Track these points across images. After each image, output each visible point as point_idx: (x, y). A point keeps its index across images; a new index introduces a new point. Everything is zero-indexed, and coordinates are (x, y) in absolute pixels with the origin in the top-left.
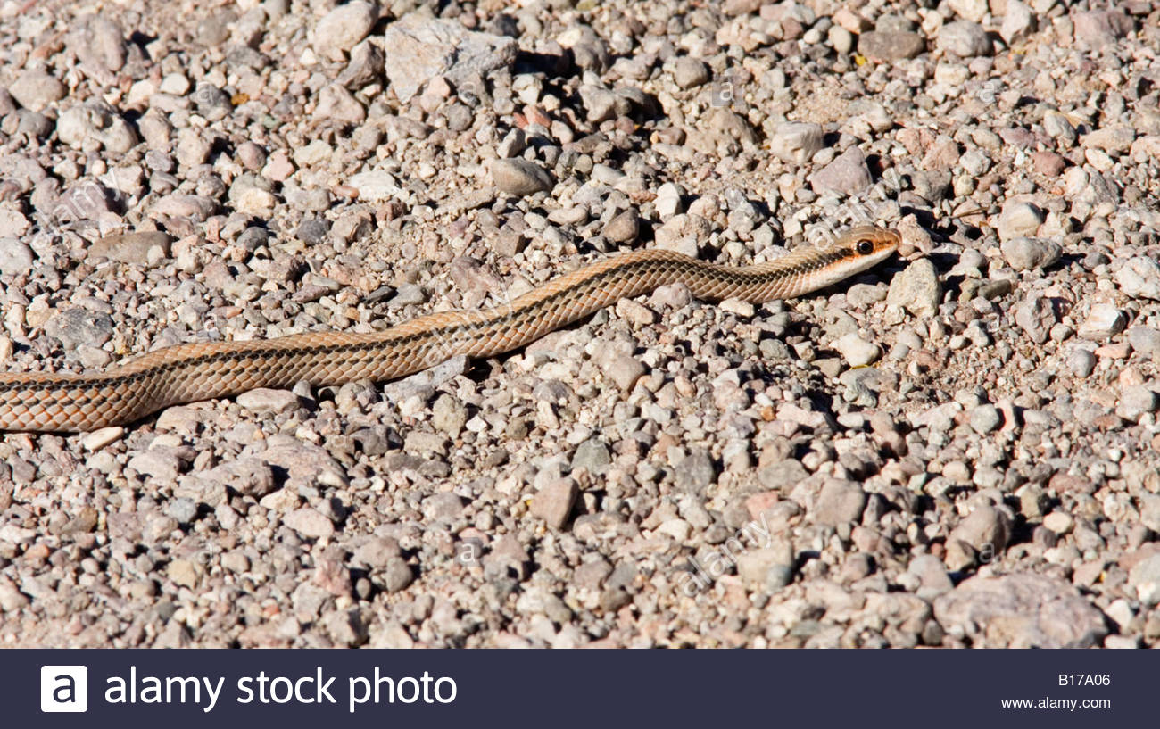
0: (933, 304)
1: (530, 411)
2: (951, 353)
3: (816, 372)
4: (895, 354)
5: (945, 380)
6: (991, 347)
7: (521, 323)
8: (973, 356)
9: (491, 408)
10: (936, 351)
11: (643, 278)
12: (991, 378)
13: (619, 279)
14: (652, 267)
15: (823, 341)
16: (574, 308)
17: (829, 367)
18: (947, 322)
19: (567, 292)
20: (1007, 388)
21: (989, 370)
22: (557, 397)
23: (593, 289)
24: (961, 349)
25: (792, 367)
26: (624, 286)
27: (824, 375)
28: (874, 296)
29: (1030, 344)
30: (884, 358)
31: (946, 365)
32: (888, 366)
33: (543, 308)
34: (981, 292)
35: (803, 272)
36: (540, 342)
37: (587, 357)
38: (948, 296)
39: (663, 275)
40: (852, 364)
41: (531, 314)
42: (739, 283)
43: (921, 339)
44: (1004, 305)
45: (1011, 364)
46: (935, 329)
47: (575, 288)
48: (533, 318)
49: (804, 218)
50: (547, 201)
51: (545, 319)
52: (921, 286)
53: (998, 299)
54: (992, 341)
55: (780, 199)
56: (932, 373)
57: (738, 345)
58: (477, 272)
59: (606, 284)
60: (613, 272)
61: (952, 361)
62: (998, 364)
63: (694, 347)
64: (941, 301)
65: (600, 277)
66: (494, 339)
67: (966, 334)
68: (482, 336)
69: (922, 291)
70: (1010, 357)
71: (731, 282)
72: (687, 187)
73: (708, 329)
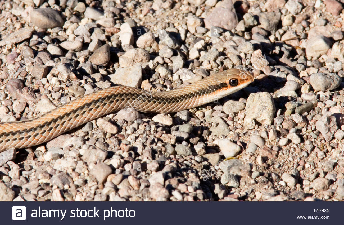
0: (270, 118)
1: (48, 192)
2: (280, 148)
3: (206, 163)
4: (249, 149)
5: (276, 166)
6: (302, 144)
7: (45, 131)
8: (292, 150)
9: (27, 190)
10: (272, 147)
11: (112, 105)
12: (302, 163)
13: (99, 106)
14: (117, 98)
15: (210, 138)
16: (74, 122)
17: (213, 158)
18: (278, 129)
19: (70, 114)
20: (310, 170)
21: (300, 159)
22: (64, 184)
23: (84, 112)
24: (285, 145)
25: (193, 162)
26: (101, 110)
27: (210, 164)
28: (238, 108)
29: (323, 141)
30: (243, 152)
31: (277, 156)
32: (245, 158)
33: (57, 123)
34: (297, 110)
35: (200, 95)
36: (55, 140)
37: (80, 156)
38: (279, 112)
39: (123, 102)
40: (226, 156)
41: (50, 126)
42: (165, 103)
43: (264, 140)
44: (309, 117)
45: (313, 154)
46: (271, 134)
47: (74, 111)
48: (51, 128)
49: (200, 47)
50: (60, 33)
51: (57, 129)
52: (264, 108)
53: (306, 113)
54: (303, 141)
55: (187, 31)
56: (269, 162)
57: (163, 149)
58: (21, 92)
59: (91, 109)
60: (95, 102)
61: (280, 153)
62: (305, 155)
63: (139, 151)
64: (275, 116)
65: (88, 105)
66: (29, 140)
67: (289, 137)
68: (23, 138)
69: (265, 111)
70: (312, 150)
71: (160, 103)
72: (137, 21)
73: (147, 139)
